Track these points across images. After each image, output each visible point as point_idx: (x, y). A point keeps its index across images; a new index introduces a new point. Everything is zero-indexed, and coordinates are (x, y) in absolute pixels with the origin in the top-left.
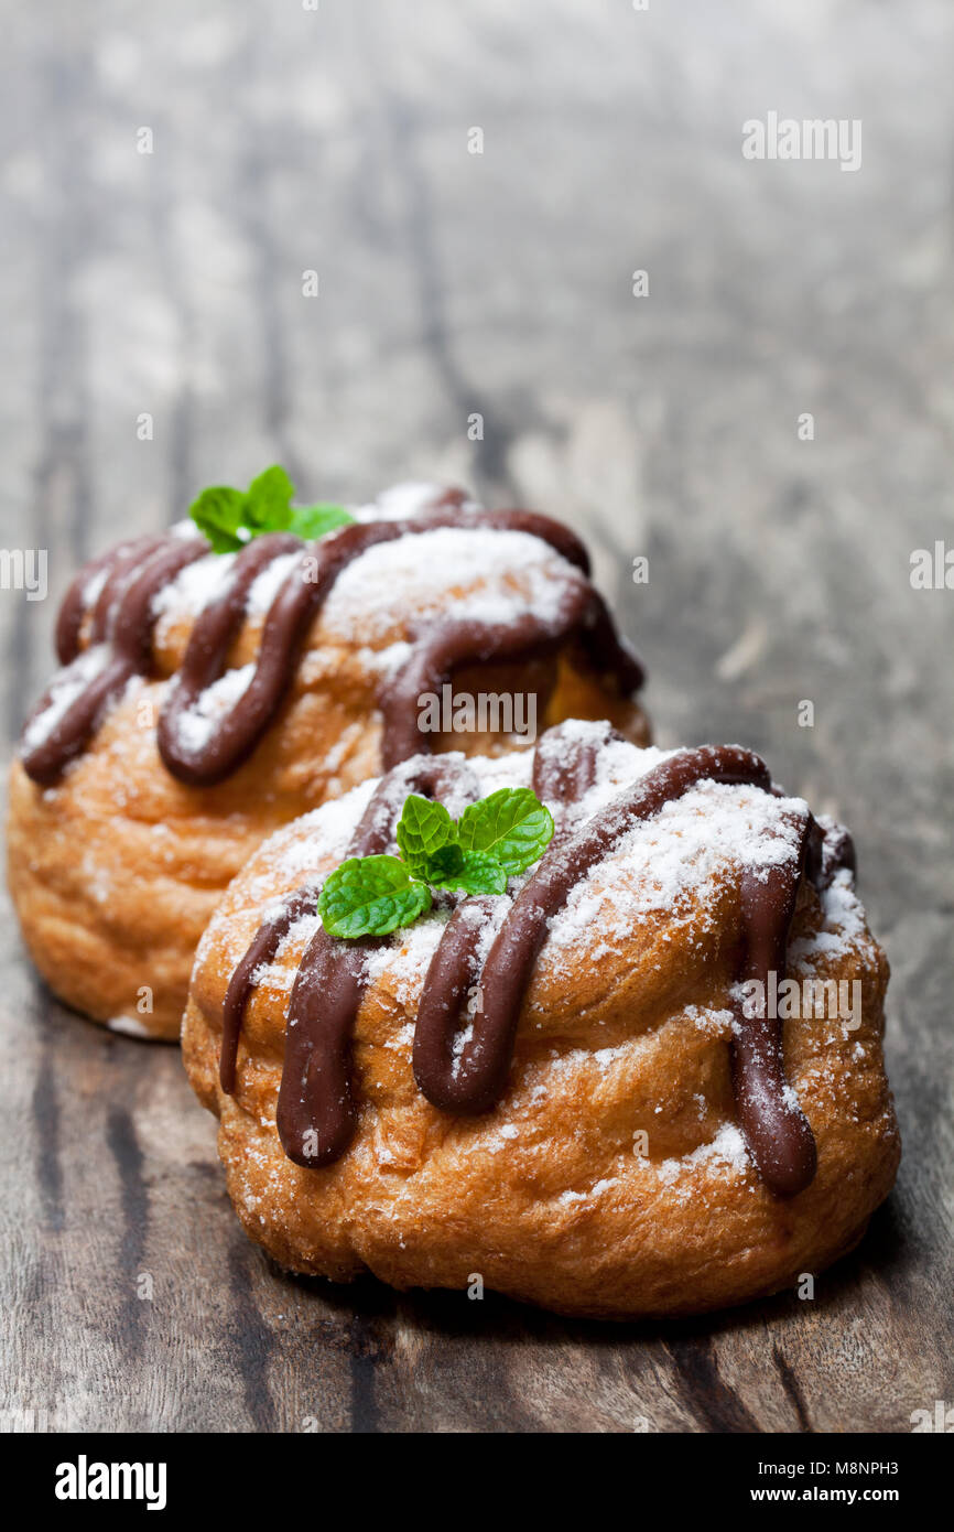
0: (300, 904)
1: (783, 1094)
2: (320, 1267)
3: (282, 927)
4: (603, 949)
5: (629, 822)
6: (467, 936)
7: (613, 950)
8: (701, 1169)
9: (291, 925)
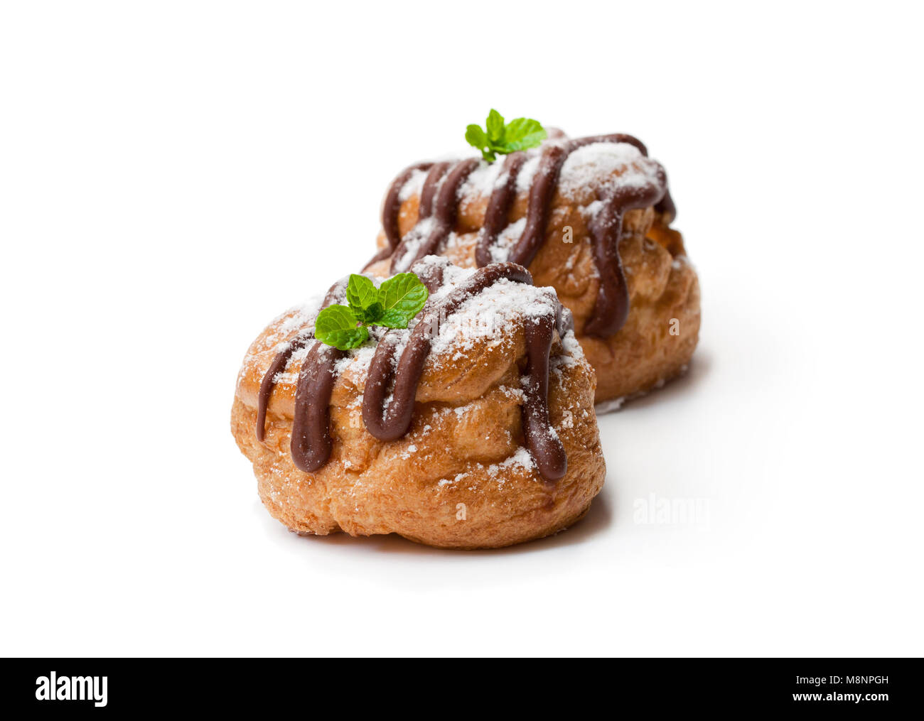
0: (297, 342)
1: (549, 430)
2: (311, 527)
3: (288, 354)
4: (458, 355)
5: (467, 296)
6: (389, 349)
7: (464, 355)
8: (510, 470)
9: (293, 353)
